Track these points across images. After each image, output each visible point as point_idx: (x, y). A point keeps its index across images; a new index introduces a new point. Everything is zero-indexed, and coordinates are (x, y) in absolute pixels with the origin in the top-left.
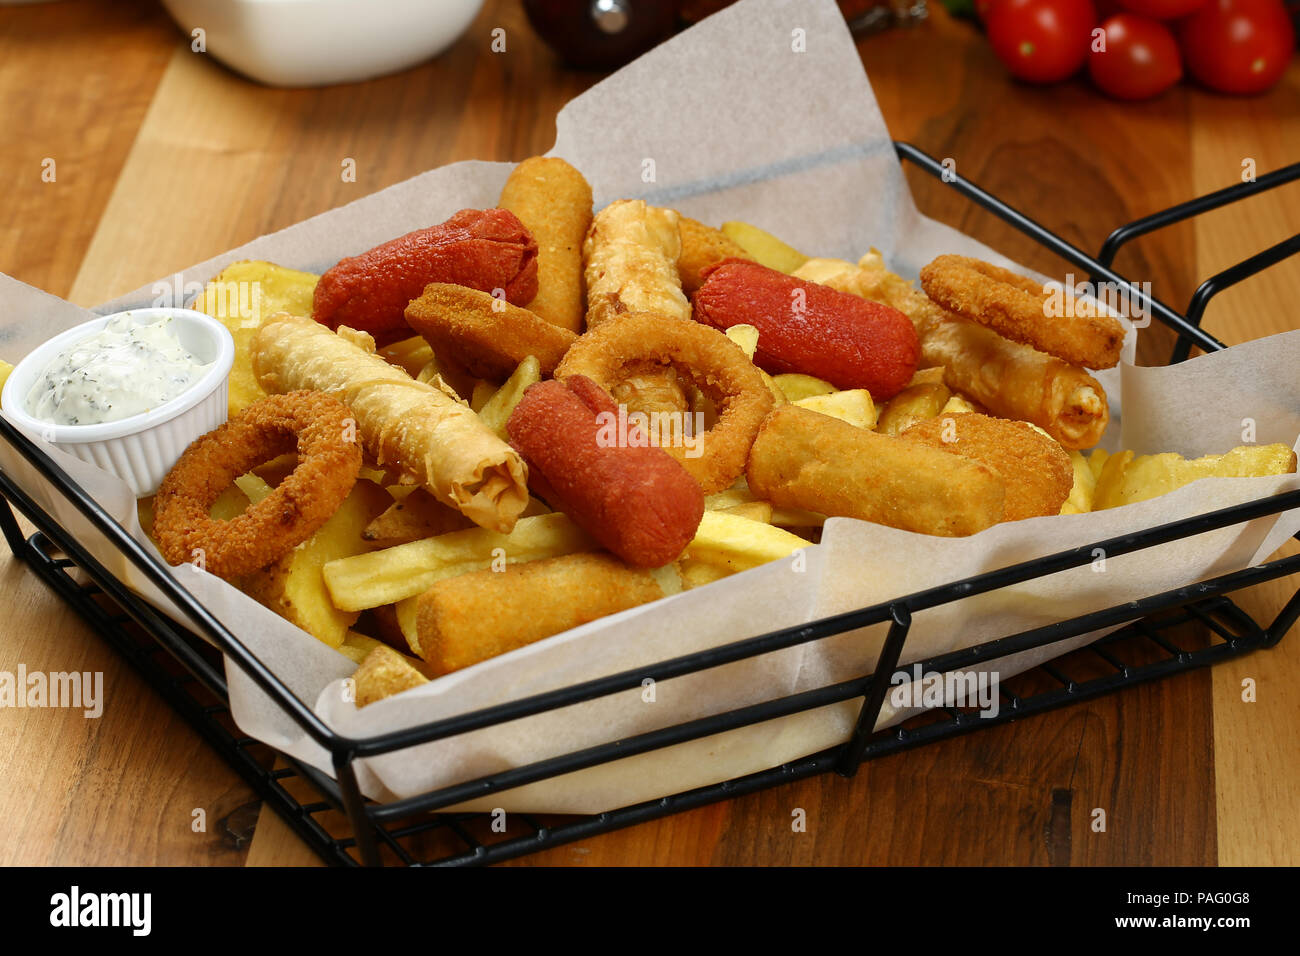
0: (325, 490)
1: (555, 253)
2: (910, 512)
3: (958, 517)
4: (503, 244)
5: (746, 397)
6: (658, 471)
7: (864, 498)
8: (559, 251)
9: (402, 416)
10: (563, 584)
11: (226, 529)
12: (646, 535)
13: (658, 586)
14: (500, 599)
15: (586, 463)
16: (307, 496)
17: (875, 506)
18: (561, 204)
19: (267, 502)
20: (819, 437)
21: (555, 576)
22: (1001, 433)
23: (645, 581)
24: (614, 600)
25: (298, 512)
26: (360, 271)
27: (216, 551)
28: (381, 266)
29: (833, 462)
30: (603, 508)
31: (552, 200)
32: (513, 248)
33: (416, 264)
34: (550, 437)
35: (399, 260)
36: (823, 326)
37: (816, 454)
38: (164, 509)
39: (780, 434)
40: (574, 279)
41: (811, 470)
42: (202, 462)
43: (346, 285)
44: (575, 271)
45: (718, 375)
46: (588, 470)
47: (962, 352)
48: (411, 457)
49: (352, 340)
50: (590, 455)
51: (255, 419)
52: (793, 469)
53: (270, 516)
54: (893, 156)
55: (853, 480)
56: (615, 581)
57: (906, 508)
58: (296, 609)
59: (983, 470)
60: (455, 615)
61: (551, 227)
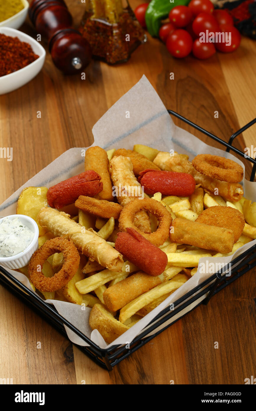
0: (74, 269)
1: (103, 174)
2: (214, 245)
3: (225, 245)
4: (94, 181)
5: (165, 217)
6: (156, 254)
7: (201, 242)
8: (104, 174)
9: (87, 244)
10: (138, 284)
11: (51, 280)
12: (156, 271)
13: (159, 278)
14: (124, 292)
15: (138, 255)
16: (70, 271)
17: (204, 244)
18: (102, 160)
19: (60, 273)
20: (187, 228)
21: (135, 283)
22: (226, 212)
23: (156, 278)
24: (150, 285)
25: (68, 275)
26: (58, 191)
27: (49, 286)
28: (64, 190)
29: (192, 234)
30: (145, 266)
31: (99, 160)
32: (97, 182)
33: (73, 189)
34: (128, 248)
35: (68, 188)
36: (173, 184)
37: (187, 232)
38: (32, 275)
39: (177, 228)
40: (109, 180)
41: (187, 237)
42: (38, 259)
43: (56, 195)
44: (109, 178)
45: (157, 211)
46: (139, 256)
47: (205, 179)
48: (92, 255)
49: (65, 216)
50: (139, 252)
51: (49, 246)
52: (182, 236)
53: (62, 278)
54: (168, 114)
55: (198, 238)
56: (149, 280)
57: (212, 244)
58: (72, 298)
59: (229, 233)
60: (115, 299)
61: (101, 167)
